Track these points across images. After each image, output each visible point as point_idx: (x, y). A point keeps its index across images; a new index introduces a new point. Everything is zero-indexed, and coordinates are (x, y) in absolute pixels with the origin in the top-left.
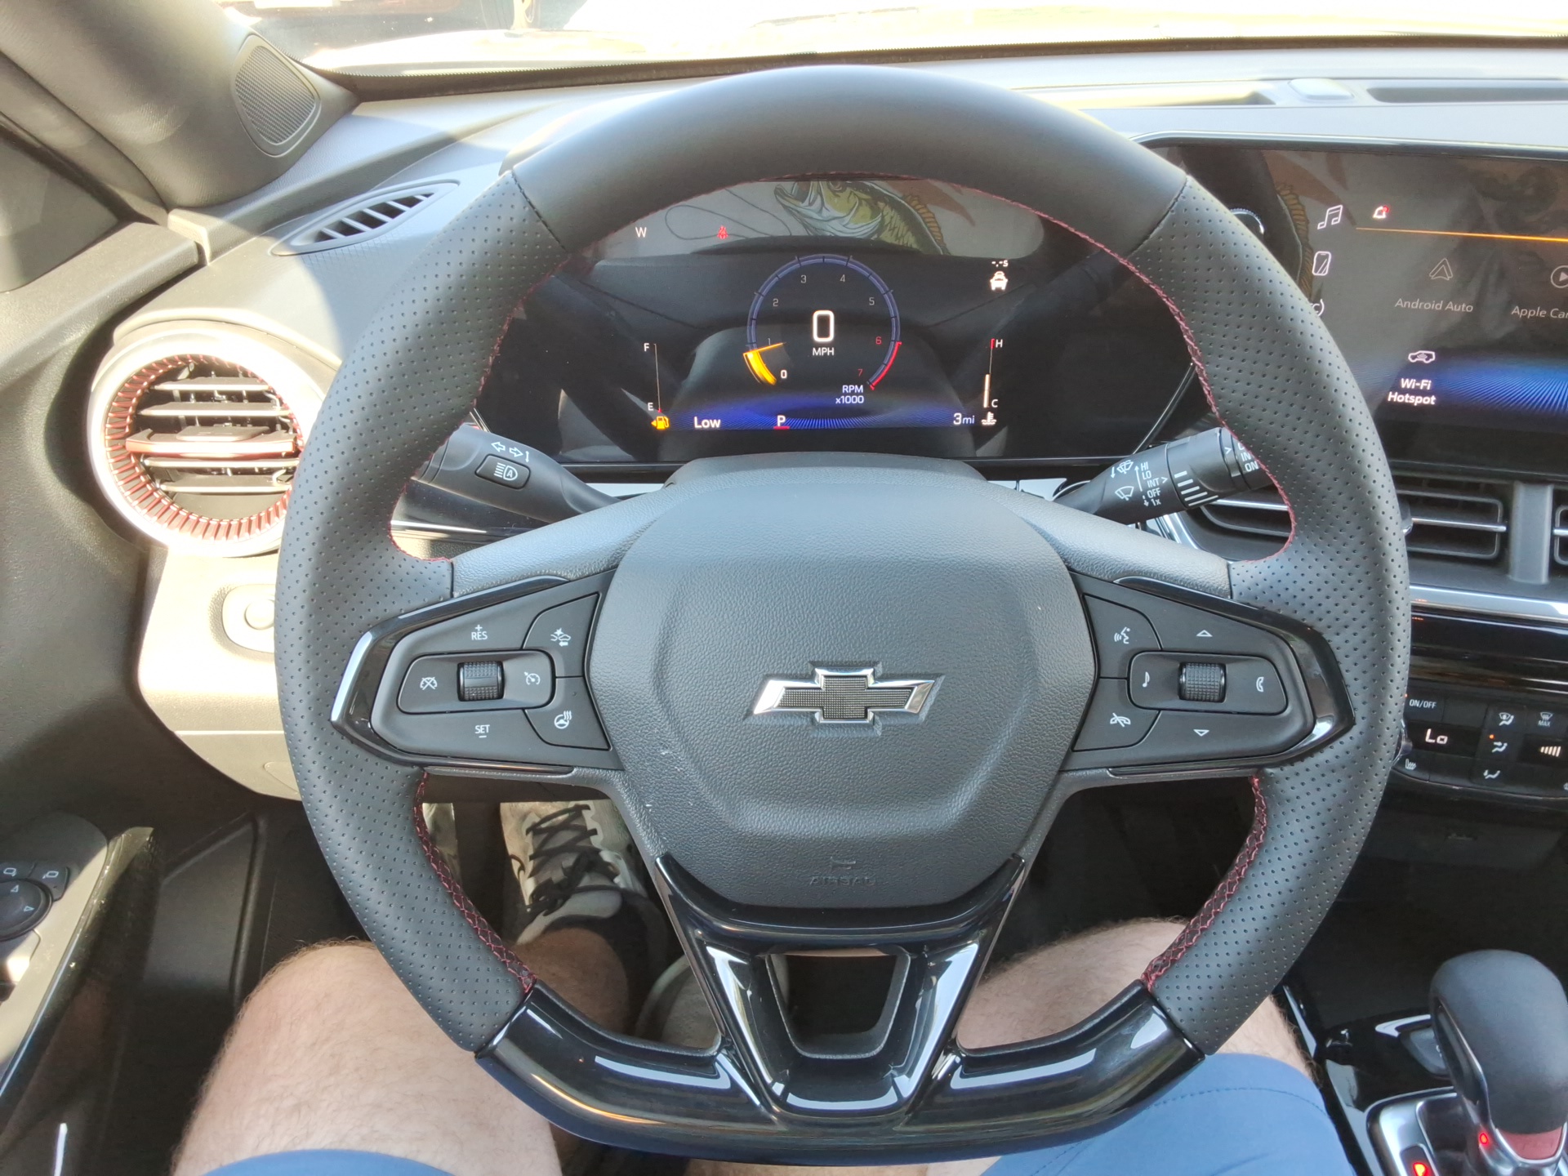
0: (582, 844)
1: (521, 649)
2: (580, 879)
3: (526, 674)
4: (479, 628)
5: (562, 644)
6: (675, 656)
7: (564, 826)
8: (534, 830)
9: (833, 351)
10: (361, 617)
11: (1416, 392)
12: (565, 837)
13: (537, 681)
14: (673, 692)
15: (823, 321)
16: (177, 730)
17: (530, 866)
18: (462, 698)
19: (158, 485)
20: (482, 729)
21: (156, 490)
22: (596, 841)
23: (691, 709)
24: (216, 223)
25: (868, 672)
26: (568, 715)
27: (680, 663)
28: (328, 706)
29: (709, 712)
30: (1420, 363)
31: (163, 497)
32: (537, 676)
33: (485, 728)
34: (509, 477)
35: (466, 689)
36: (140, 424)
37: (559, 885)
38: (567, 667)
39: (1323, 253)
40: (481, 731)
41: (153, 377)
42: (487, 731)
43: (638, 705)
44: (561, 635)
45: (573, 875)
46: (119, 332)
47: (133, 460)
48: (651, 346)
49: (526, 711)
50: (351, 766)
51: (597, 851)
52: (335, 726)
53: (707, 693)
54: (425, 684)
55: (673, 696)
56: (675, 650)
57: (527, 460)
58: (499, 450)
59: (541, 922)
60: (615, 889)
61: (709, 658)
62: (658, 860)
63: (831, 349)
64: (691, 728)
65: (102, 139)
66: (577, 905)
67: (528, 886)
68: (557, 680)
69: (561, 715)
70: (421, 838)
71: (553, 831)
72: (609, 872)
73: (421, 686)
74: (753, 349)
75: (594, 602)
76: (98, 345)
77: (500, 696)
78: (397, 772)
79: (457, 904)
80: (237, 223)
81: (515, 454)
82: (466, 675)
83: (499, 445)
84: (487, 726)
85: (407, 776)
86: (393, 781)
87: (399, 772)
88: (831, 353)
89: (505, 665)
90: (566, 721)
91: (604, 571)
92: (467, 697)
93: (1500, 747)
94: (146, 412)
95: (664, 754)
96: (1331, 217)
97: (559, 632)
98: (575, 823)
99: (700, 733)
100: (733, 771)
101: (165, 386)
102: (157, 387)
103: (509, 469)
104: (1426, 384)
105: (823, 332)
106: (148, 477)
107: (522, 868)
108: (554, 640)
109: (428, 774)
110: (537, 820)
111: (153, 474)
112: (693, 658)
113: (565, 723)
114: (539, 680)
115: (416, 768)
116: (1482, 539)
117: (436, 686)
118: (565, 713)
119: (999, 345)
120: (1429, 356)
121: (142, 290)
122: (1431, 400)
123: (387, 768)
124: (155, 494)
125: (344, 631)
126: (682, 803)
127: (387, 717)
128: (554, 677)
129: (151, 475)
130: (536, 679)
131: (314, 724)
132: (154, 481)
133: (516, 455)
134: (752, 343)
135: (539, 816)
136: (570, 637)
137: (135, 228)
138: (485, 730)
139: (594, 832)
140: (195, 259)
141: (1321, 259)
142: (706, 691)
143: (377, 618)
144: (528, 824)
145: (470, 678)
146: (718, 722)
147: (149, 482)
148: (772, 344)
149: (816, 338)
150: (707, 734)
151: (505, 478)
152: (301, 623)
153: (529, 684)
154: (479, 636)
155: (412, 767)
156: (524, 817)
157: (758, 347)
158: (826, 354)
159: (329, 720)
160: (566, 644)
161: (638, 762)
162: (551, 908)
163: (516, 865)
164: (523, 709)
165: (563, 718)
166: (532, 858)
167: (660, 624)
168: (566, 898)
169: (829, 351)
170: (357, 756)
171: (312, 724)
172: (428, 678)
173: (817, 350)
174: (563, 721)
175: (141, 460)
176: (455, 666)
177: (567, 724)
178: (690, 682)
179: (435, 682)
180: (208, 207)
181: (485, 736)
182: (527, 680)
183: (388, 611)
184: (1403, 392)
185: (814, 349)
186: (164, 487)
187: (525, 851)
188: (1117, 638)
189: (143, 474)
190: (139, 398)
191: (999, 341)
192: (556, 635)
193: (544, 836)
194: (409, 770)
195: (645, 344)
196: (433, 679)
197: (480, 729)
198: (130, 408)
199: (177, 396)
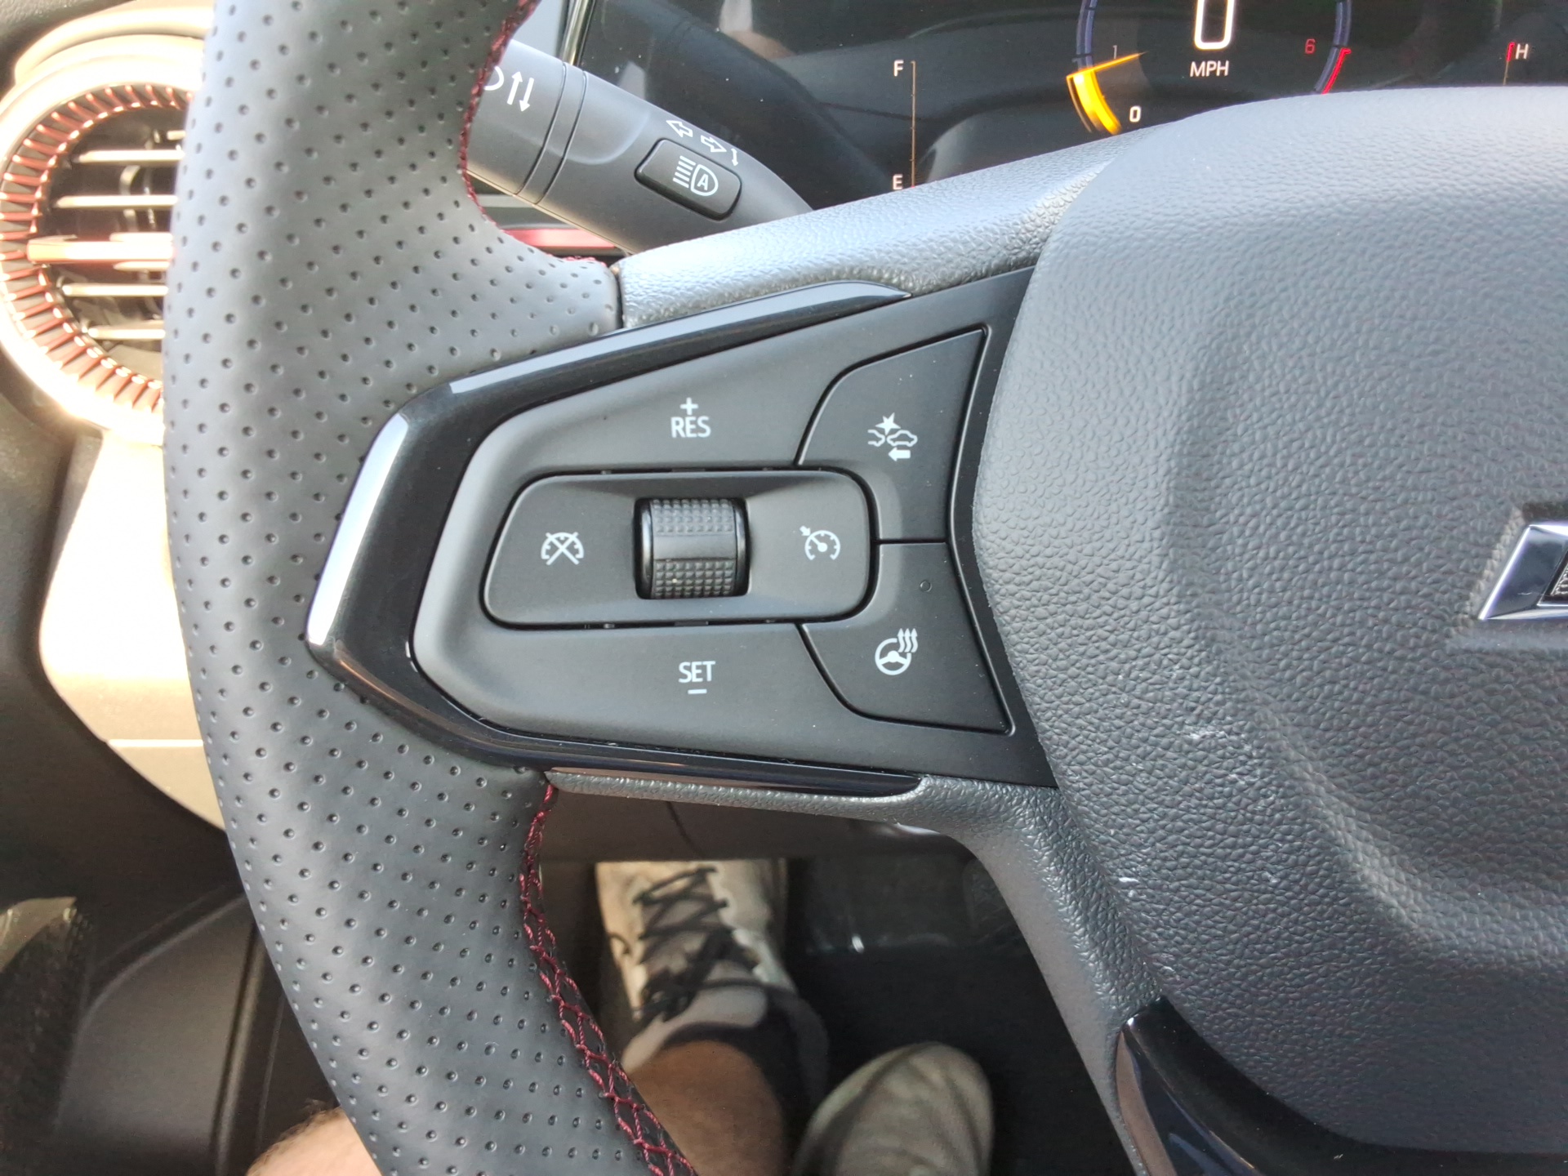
0: (709, 920)
1: (794, 465)
2: (707, 970)
3: (805, 531)
4: (689, 406)
5: (896, 455)
6: (1235, 464)
7: (684, 895)
8: (644, 900)
9: (1226, 68)
10: (388, 363)
12: (684, 911)
13: (831, 550)
14: (1230, 565)
15: (1216, 9)
16: (116, 736)
17: (639, 949)
18: (644, 591)
19: (84, 329)
20: (695, 671)
21: (80, 334)
22: (728, 916)
23: (1284, 610)
26: (909, 638)
27: (1253, 481)
28: (297, 598)
29: (1339, 619)
31: (91, 346)
32: (833, 537)
33: (704, 668)
34: (701, 189)
35: (658, 566)
36: (56, 223)
37: (680, 978)
38: (908, 517)
40: (692, 676)
41: (75, 135)
42: (709, 678)
43: (1121, 603)
44: (893, 431)
45: (701, 962)
47: (42, 281)
48: (907, 66)
49: (805, 627)
50: (360, 764)
51: (727, 932)
52: (320, 658)
53: (1336, 563)
54: (554, 549)
55: (1229, 574)
56: (1236, 447)
57: (735, 162)
58: (681, 133)
59: (659, 1031)
60: (755, 984)
61: (1342, 465)
63: (1223, 64)
64: (1282, 664)
66: (708, 1008)
67: (636, 978)
68: (882, 547)
69: (894, 640)
70: (536, 955)
71: (669, 901)
72: (747, 961)
73: (544, 556)
74: (1084, 65)
75: (973, 350)
77: (740, 588)
78: (479, 781)
79: (625, 1127)
81: (712, 147)
82: (656, 529)
83: (680, 126)
84: (709, 664)
85: (505, 793)
86: (467, 806)
87: (484, 784)
88: (1222, 72)
89: (752, 505)
90: (903, 655)
91: (999, 270)
92: (657, 588)
94: (65, 201)
95: (1195, 737)
97: (888, 424)
98: (700, 890)
99: (1310, 679)
100: (1405, 786)
102: (84, 158)
103: (701, 172)
105: (1213, 29)
106: (69, 313)
107: (627, 951)
108: (878, 444)
109: (555, 790)
110: (646, 886)
111: (77, 308)
112: (1290, 467)
113: (901, 660)
114: (838, 547)
115: (527, 774)
117: (581, 555)
118: (901, 634)
119: (1522, 55)
123: (453, 771)
124: (77, 339)
125: (343, 397)
126: (1242, 877)
127: (455, 635)
128: (875, 542)
129: (75, 311)
130: (831, 544)
131: (260, 647)
132: (79, 321)
133: (713, 150)
134: (1083, 55)
135: (648, 879)
136: (915, 438)
138: (703, 675)
139: (724, 904)
142: (1331, 557)
143: (431, 369)
144: (635, 891)
145: (667, 537)
146: (1369, 647)
147: (69, 321)
148: (1120, 55)
149: (1200, 43)
150: (1333, 682)
151: (693, 190)
152: (225, 363)
153: (811, 557)
154: (689, 427)
155: (517, 769)
156: (629, 882)
157: (1094, 63)
158: (1213, 73)
159: (303, 636)
160: (906, 454)
161: (1107, 763)
162: (672, 1010)
163: (617, 948)
164: (798, 621)
165: (895, 647)
166: (643, 937)
167: (1188, 375)
168: (691, 997)
169: (1220, 68)
170: (375, 737)
171: (253, 645)
172: (562, 535)
173: (1198, 66)
175: (59, 284)
176: (629, 504)
177: (906, 662)
178: (1283, 536)
179: (579, 546)
181: (704, 691)
182: (808, 547)
183: (459, 353)
185: (1194, 65)
186: (96, 333)
187: (630, 927)
189: (61, 307)
190: (53, 172)
191: (1523, 47)
192: (882, 431)
193: (656, 909)
194: (507, 776)
195: (896, 63)
196: (573, 537)
197: (690, 672)
198: (39, 194)
199: (127, 176)
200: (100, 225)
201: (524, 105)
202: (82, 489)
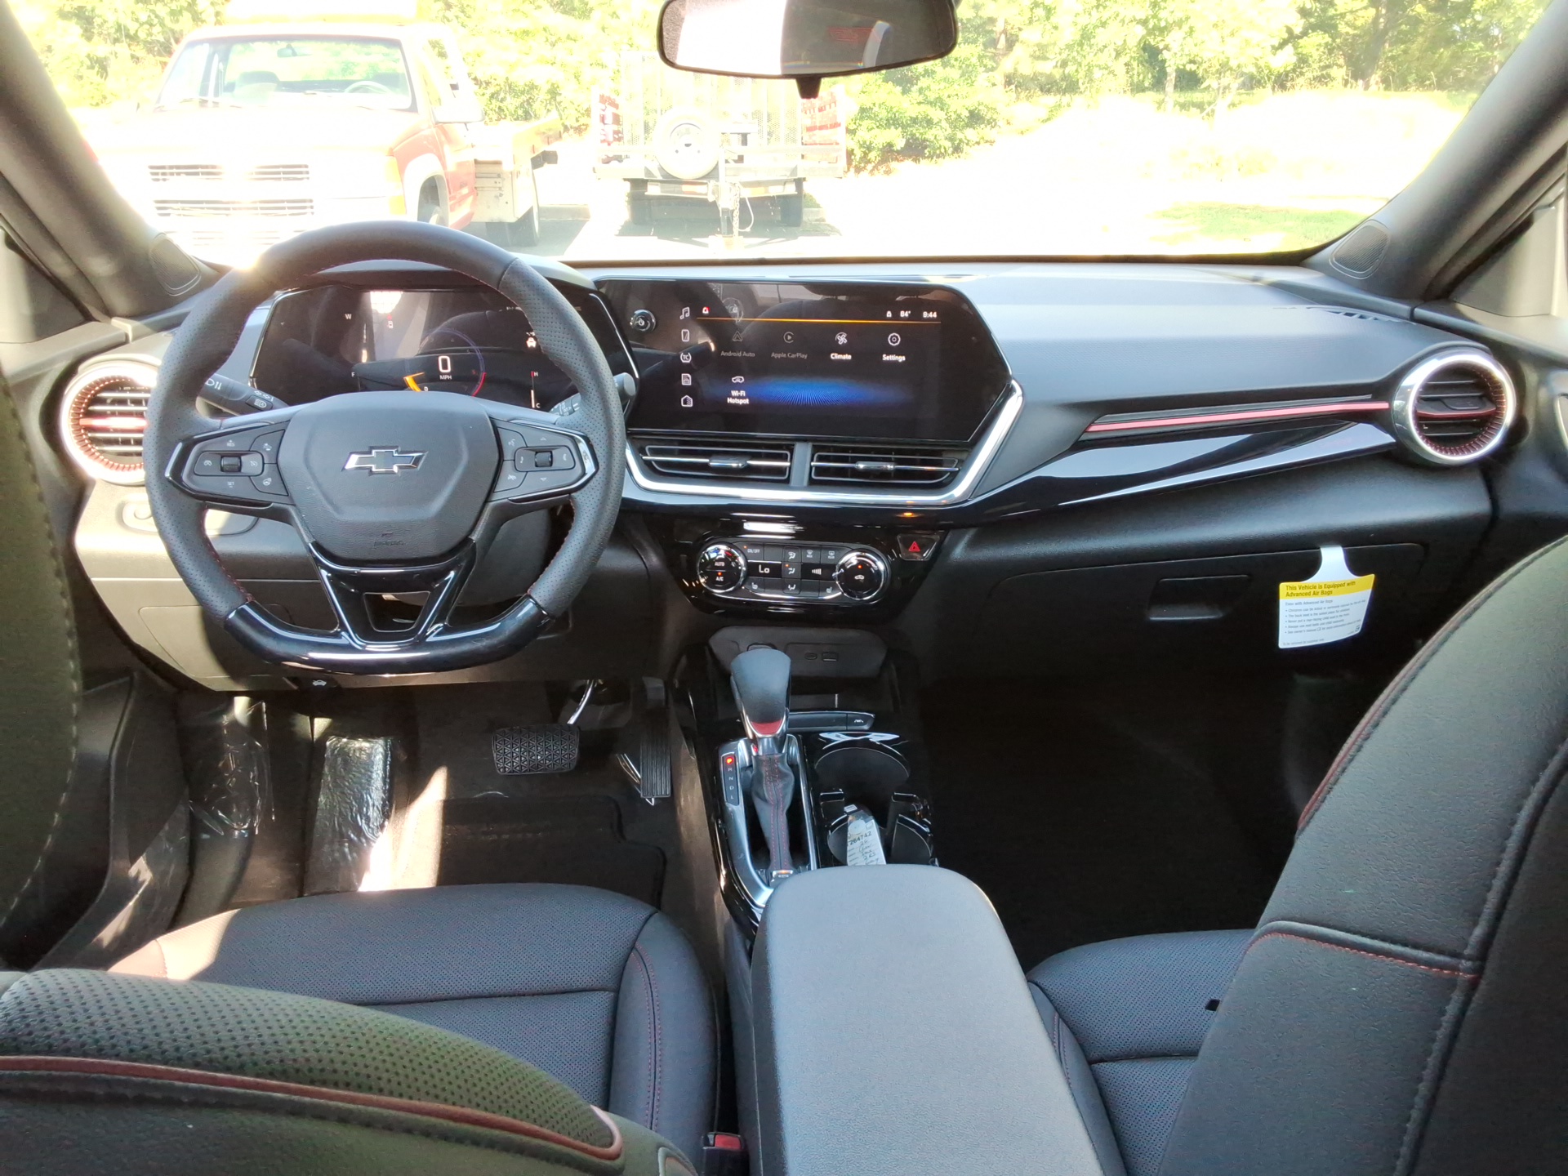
1: (249, 451)
3: (251, 462)
4: (230, 442)
5: (268, 450)
6: (312, 450)
10: (180, 432)
11: (739, 397)
13: (256, 465)
15: (444, 362)
18: (222, 470)
19: (94, 446)
21: (93, 448)
23: (320, 471)
24: (137, 323)
25: (394, 451)
26: (270, 479)
27: (314, 453)
29: (327, 470)
30: (738, 383)
31: (96, 453)
32: (256, 463)
34: (261, 406)
35: (224, 467)
36: (89, 414)
38: (270, 459)
39: (685, 330)
41: (97, 388)
42: (233, 485)
44: (267, 446)
46: (81, 368)
47: (83, 432)
49: (251, 477)
52: (166, 478)
53: (326, 461)
54: (206, 463)
55: (312, 464)
56: (312, 447)
57: (272, 401)
62: (310, 545)
65: (82, 274)
69: (266, 480)
73: (204, 464)
74: (409, 375)
76: (69, 373)
77: (239, 470)
80: (147, 325)
83: (258, 393)
84: (232, 483)
89: (242, 457)
90: (269, 482)
92: (225, 470)
93: (792, 571)
94: (91, 408)
96: (685, 313)
101: (104, 395)
102: (98, 395)
103: (262, 402)
104: (743, 393)
105: (445, 367)
106: (90, 441)
108: (264, 448)
111: (94, 441)
115: (202, 501)
116: (780, 471)
117: (211, 464)
118: (268, 479)
120: (741, 379)
121: (95, 348)
122: (747, 401)
124: (92, 451)
127: (189, 476)
128: (264, 464)
133: (270, 397)
136: (271, 447)
137: (93, 323)
140: (124, 339)
141: (685, 333)
143: (188, 434)
145: (225, 462)
146: (331, 474)
147: (91, 444)
149: (441, 370)
151: (259, 406)
153: (252, 466)
154: (232, 445)
159: (164, 475)
161: (302, 502)
164: (249, 476)
172: (208, 461)
174: (267, 482)
175: (87, 432)
176: (220, 457)
177: (269, 484)
178: (320, 459)
180: (132, 316)
181: (232, 487)
182: (251, 464)
183: (192, 433)
184: (734, 398)
186: (97, 448)
188: (510, 443)
189: (88, 439)
190: (89, 399)
192: (265, 446)
195: (352, 372)
196: (210, 462)
198: (84, 405)
199: (109, 401)
200: (102, 415)
201: (219, 388)
202: (89, 496)
